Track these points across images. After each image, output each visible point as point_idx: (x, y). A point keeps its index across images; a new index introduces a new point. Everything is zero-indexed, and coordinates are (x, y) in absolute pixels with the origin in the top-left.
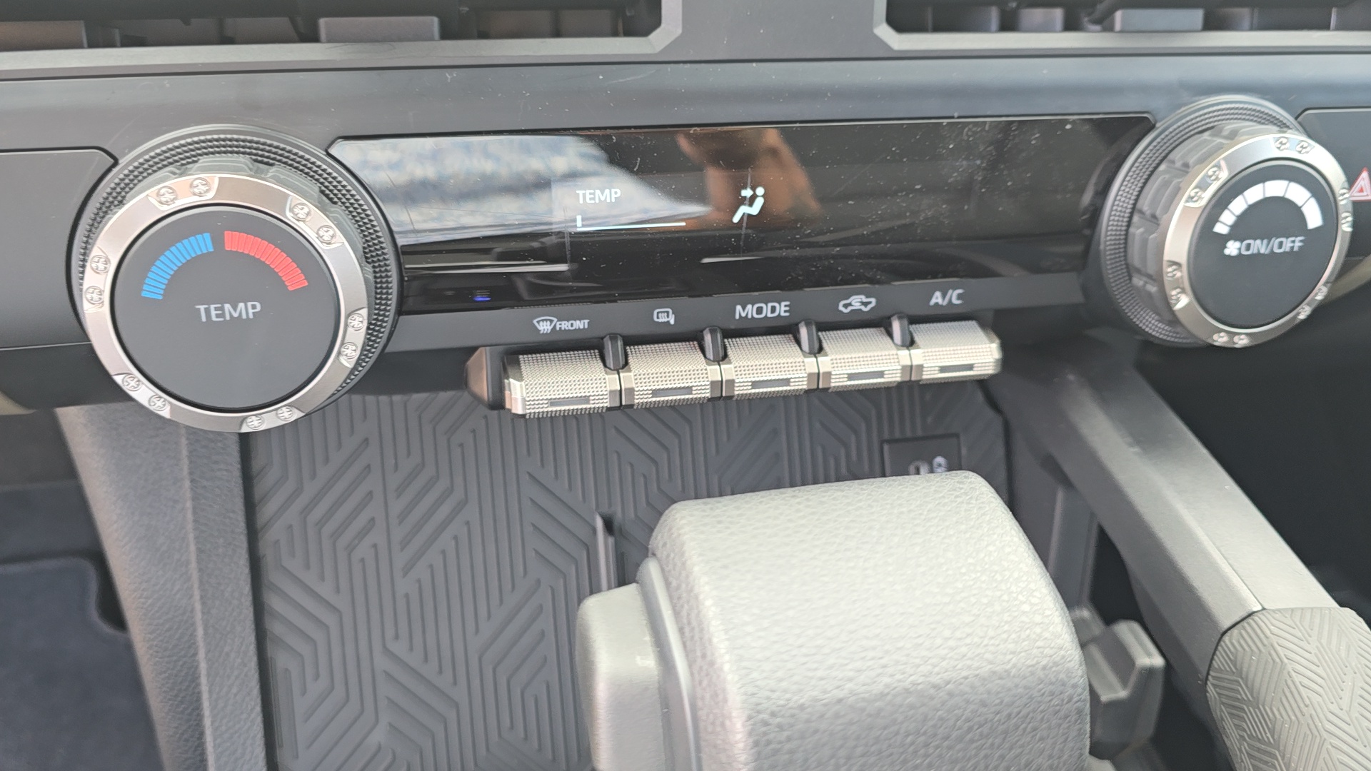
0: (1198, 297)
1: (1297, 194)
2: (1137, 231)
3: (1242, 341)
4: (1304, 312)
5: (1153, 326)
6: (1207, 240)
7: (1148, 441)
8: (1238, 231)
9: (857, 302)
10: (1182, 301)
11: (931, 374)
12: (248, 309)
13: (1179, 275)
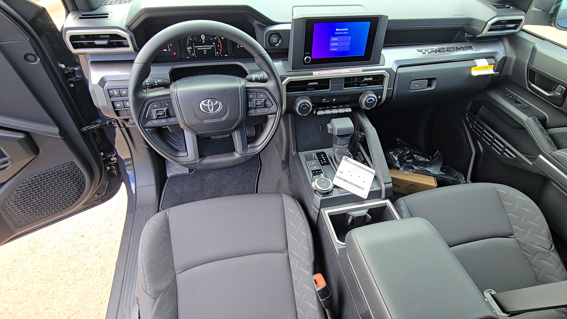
0: (365, 106)
1: (372, 98)
2: (361, 101)
3: (369, 109)
4: (374, 107)
5: (363, 108)
6: (366, 102)
7: (362, 116)
8: (368, 101)
9: (341, 106)
10: (364, 106)
11: (346, 112)
12: (306, 108)
13: (364, 104)
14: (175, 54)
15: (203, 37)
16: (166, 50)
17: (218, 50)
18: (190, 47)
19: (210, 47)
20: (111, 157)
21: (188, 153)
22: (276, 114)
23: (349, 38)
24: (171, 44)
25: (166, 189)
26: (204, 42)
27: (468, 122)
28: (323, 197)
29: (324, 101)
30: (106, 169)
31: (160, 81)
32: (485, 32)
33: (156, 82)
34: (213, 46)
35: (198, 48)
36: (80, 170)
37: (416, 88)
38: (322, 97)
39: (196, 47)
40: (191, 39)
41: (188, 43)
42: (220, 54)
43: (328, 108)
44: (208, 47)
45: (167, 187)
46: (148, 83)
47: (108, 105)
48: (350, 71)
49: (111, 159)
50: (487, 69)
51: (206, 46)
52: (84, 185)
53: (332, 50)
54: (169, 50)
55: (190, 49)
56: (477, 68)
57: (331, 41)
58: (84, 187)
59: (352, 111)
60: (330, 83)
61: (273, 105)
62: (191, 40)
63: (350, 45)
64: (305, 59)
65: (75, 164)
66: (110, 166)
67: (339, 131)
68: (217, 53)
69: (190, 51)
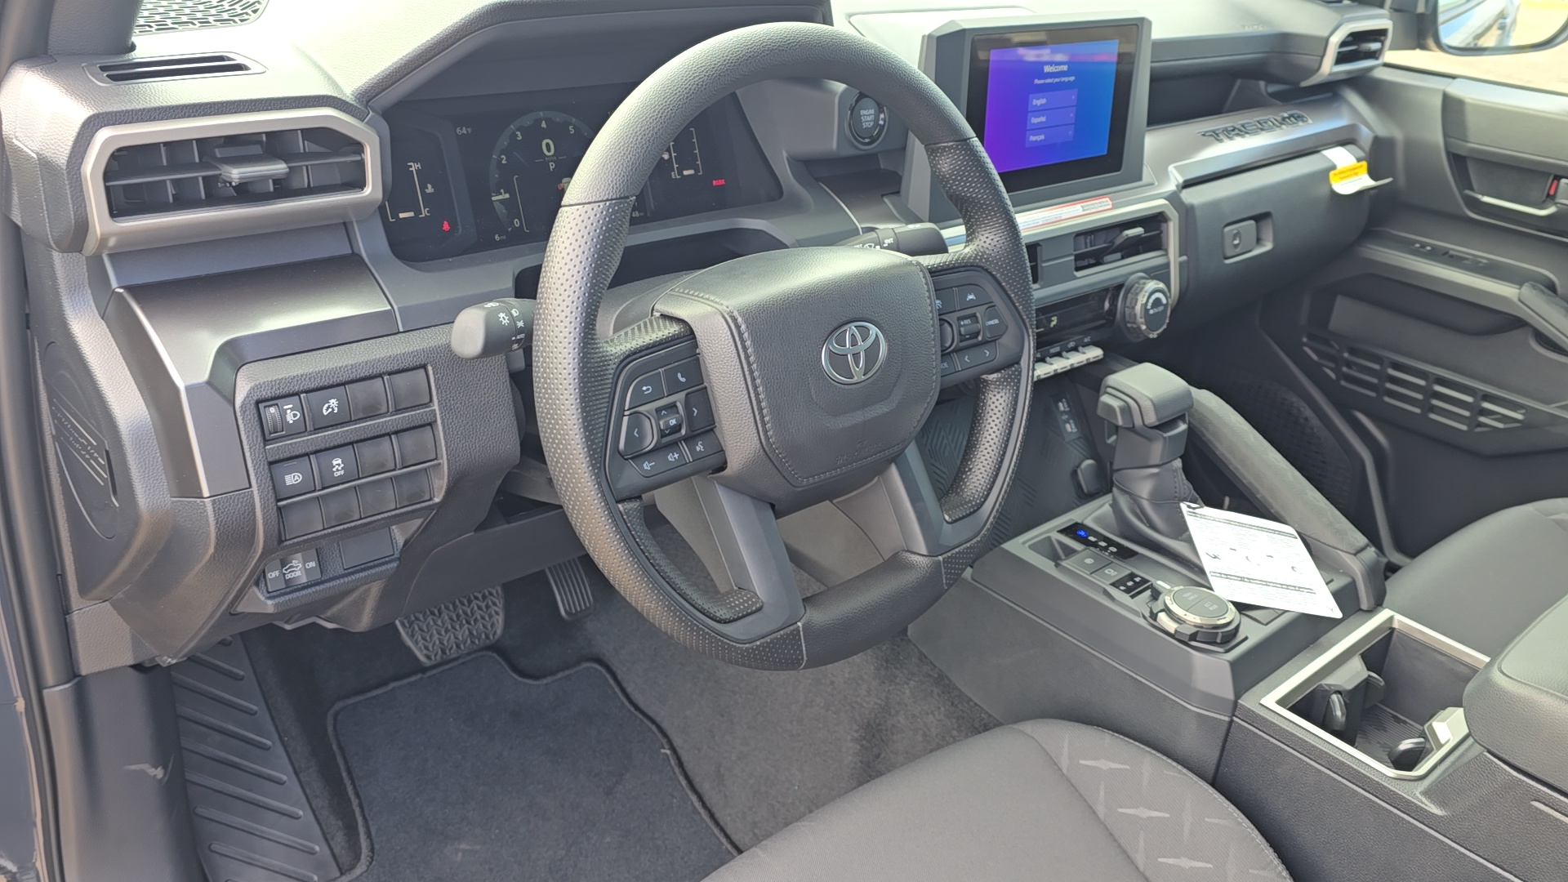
0: (1146, 326)
1: (1160, 295)
2: (1130, 312)
3: (1157, 333)
4: (1165, 325)
5: (1136, 334)
8: (1152, 307)
9: (1071, 344)
10: (1143, 327)
13: (1140, 320)
14: (446, 226)
15: (549, 150)
16: (411, 215)
18: (502, 191)
21: (755, 594)
23: (1072, 96)
24: (429, 186)
26: (552, 166)
27: (1315, 362)
28: (1227, 651)
32: (1329, 67)
37: (1238, 250)
39: (524, 189)
40: (503, 157)
41: (495, 175)
46: (519, 319)
47: (250, 485)
48: (1084, 210)
50: (1356, 174)
53: (1033, 142)
54: (425, 212)
55: (501, 201)
56: (1340, 173)
57: (1029, 110)
59: (1104, 355)
60: (1039, 258)
62: (504, 162)
63: (1073, 121)
67: (1157, 407)
69: (504, 211)
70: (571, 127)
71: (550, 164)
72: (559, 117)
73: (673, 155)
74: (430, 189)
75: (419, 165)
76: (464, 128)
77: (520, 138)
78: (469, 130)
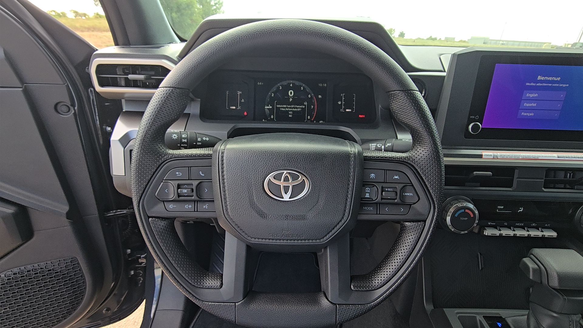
11: (546, 236)
12: (466, 219)
14: (245, 114)
15: (291, 93)
16: (234, 108)
17: (310, 113)
18: (269, 105)
19: (299, 108)
20: (140, 258)
21: (222, 281)
22: (425, 221)
23: (562, 96)
24: (243, 100)
25: (196, 321)
26: (291, 100)
29: (500, 209)
30: (128, 273)
31: (207, 139)
33: (199, 139)
34: (304, 107)
35: (281, 108)
36: (83, 273)
38: (496, 202)
39: (277, 106)
40: (273, 94)
41: (268, 100)
42: (312, 120)
43: (506, 224)
44: (297, 108)
45: (199, 316)
46: (184, 138)
47: (125, 175)
49: (140, 260)
51: (292, 106)
52: (82, 296)
53: (523, 116)
54: (239, 108)
55: (268, 109)
57: (523, 98)
58: (82, 299)
60: (516, 176)
61: (419, 199)
62: (273, 96)
63: (560, 109)
64: (470, 127)
65: (77, 262)
66: (135, 269)
68: (309, 117)
69: (268, 112)
70: (302, 88)
71: (290, 99)
72: (297, 83)
73: (343, 103)
74: (243, 101)
75: (241, 93)
76: (261, 83)
77: (281, 88)
78: (262, 84)
